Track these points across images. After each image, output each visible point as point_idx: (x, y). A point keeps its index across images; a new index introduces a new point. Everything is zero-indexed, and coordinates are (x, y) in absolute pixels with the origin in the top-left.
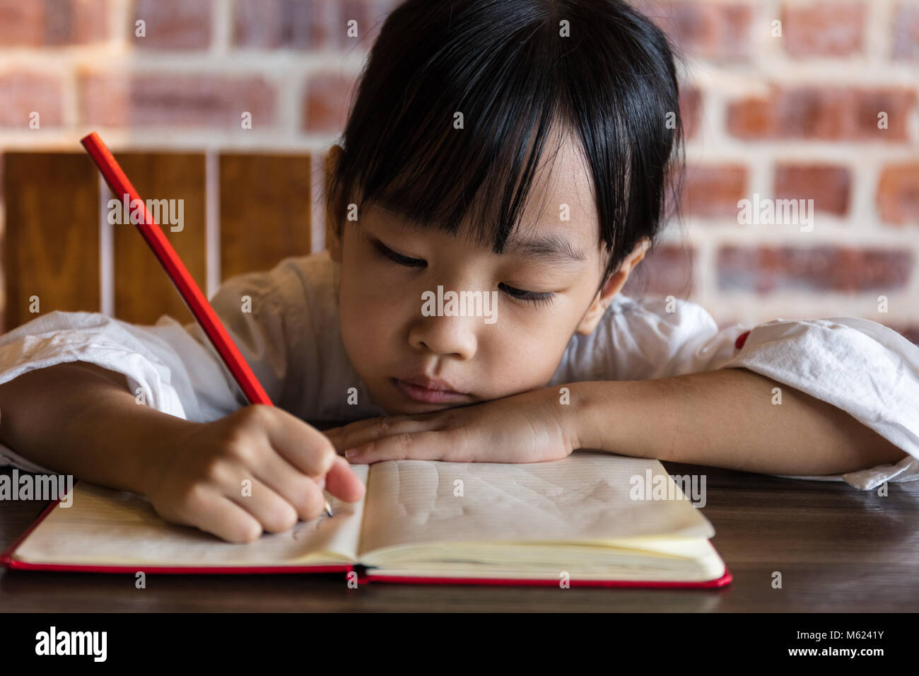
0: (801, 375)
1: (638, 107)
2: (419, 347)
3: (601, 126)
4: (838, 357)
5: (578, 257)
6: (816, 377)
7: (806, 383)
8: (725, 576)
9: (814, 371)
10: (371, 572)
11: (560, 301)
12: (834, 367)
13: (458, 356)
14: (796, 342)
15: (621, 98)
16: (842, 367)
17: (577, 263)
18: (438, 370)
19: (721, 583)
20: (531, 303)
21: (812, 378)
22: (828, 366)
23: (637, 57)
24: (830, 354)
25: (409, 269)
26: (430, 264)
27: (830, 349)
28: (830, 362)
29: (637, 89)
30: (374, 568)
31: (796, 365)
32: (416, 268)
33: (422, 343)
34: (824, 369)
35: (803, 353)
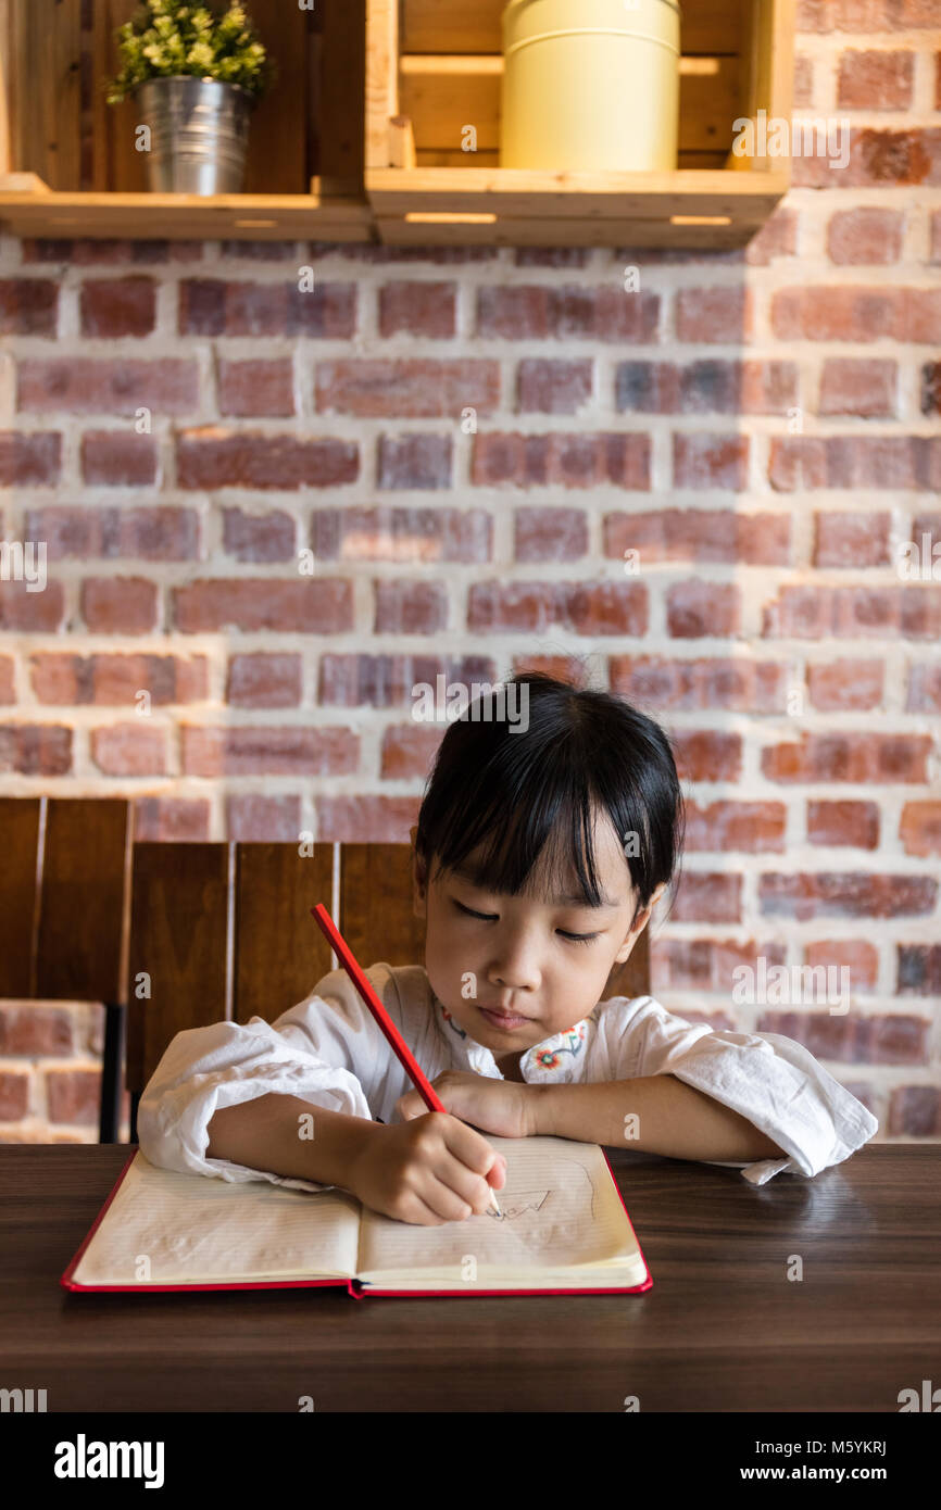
0: (713, 1084)
1: (649, 785)
2: (497, 983)
3: (624, 804)
4: (748, 1074)
5: (615, 904)
6: (725, 1087)
7: (717, 1091)
8: (647, 1281)
9: (724, 1083)
10: (364, 1287)
11: (603, 940)
12: (741, 1081)
13: (527, 988)
14: (716, 1057)
15: (637, 781)
16: (748, 1082)
17: (614, 909)
18: (512, 1002)
19: (644, 1288)
20: (583, 942)
21: (722, 1088)
22: (737, 1081)
23: (644, 749)
24: (741, 1071)
25: (485, 922)
26: (501, 917)
27: (742, 1067)
28: (739, 1076)
29: (647, 771)
30: (368, 1283)
31: (711, 1078)
32: (491, 921)
33: (499, 980)
34: (733, 1082)
35: (719, 1066)
